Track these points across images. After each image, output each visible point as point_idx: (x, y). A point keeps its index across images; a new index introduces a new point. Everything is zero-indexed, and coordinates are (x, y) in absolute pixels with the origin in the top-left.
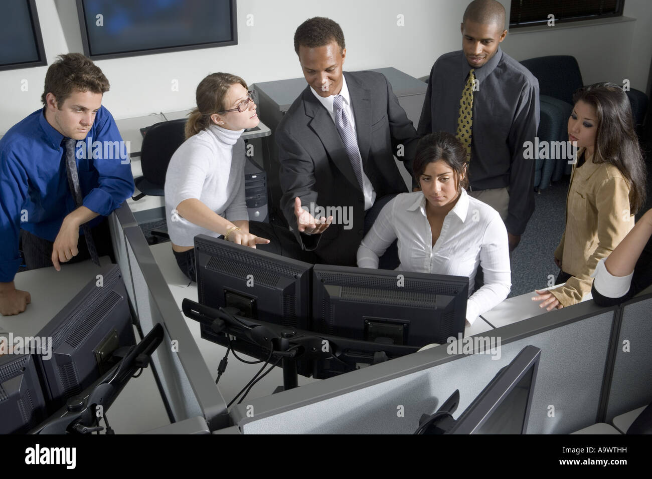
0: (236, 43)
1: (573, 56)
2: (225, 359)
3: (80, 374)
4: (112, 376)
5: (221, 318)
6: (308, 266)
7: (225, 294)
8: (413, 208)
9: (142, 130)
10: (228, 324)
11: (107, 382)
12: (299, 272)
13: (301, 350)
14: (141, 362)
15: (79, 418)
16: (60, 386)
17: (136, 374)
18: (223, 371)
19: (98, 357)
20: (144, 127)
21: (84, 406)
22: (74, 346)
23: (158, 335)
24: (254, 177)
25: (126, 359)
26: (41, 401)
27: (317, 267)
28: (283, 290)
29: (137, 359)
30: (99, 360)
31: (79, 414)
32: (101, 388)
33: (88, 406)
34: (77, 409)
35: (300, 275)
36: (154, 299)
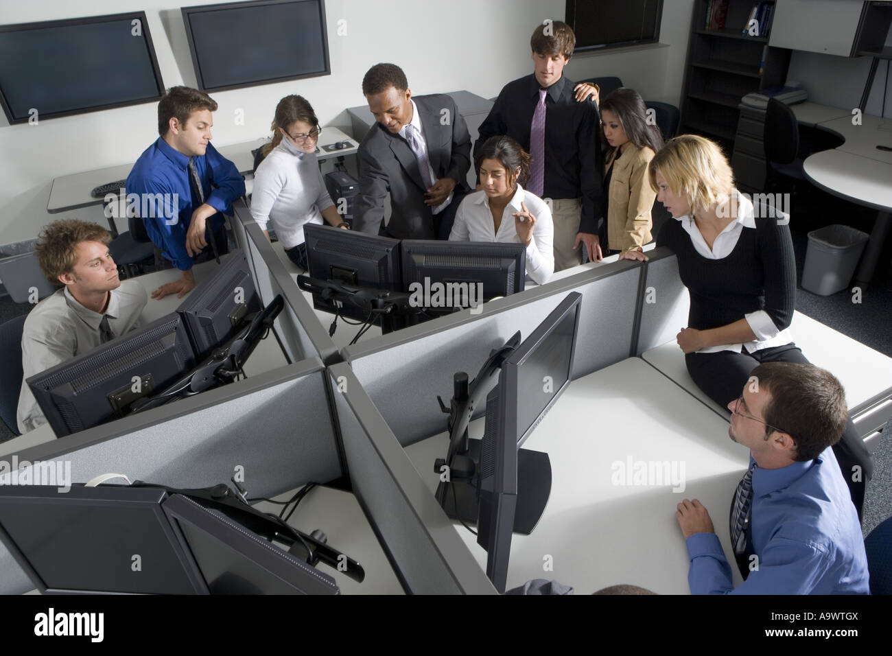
0: (329, 73)
1: (618, 77)
2: (335, 323)
3: (220, 332)
4: (245, 334)
5: (329, 288)
6: (397, 241)
7: (331, 269)
8: (479, 202)
9: (253, 152)
10: (334, 293)
11: (241, 338)
12: (390, 247)
13: (395, 308)
14: (267, 324)
15: (223, 364)
16: (205, 343)
17: (264, 337)
18: (334, 332)
19: (233, 321)
20: (255, 149)
21: (225, 356)
22: (213, 310)
23: (279, 303)
24: (351, 188)
25: (255, 322)
26: (191, 354)
27: (405, 242)
28: (377, 262)
29: (264, 321)
30: (233, 323)
31: (222, 362)
32: (237, 343)
33: (229, 355)
34: (221, 358)
35: (391, 249)
36: (274, 276)
